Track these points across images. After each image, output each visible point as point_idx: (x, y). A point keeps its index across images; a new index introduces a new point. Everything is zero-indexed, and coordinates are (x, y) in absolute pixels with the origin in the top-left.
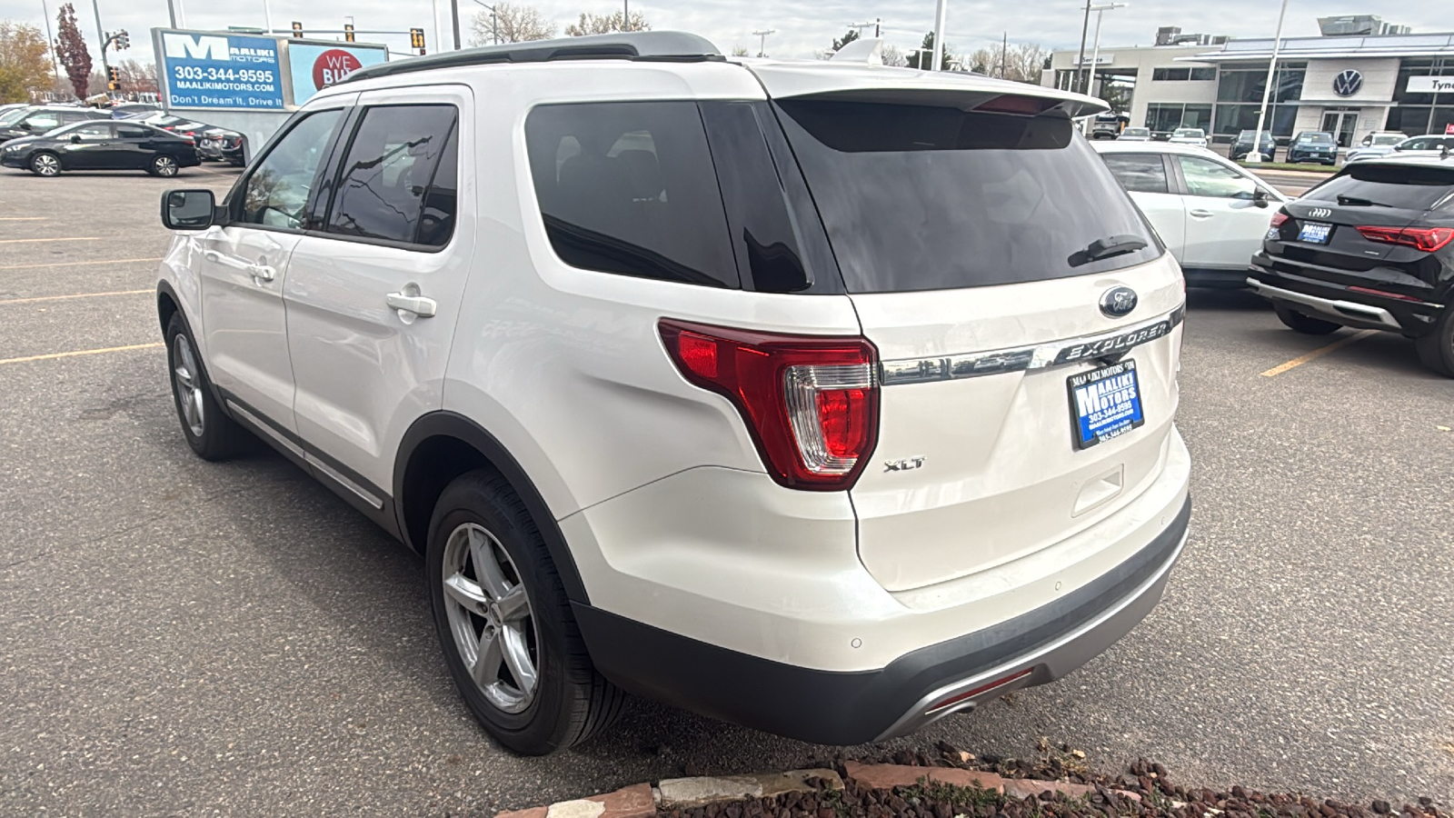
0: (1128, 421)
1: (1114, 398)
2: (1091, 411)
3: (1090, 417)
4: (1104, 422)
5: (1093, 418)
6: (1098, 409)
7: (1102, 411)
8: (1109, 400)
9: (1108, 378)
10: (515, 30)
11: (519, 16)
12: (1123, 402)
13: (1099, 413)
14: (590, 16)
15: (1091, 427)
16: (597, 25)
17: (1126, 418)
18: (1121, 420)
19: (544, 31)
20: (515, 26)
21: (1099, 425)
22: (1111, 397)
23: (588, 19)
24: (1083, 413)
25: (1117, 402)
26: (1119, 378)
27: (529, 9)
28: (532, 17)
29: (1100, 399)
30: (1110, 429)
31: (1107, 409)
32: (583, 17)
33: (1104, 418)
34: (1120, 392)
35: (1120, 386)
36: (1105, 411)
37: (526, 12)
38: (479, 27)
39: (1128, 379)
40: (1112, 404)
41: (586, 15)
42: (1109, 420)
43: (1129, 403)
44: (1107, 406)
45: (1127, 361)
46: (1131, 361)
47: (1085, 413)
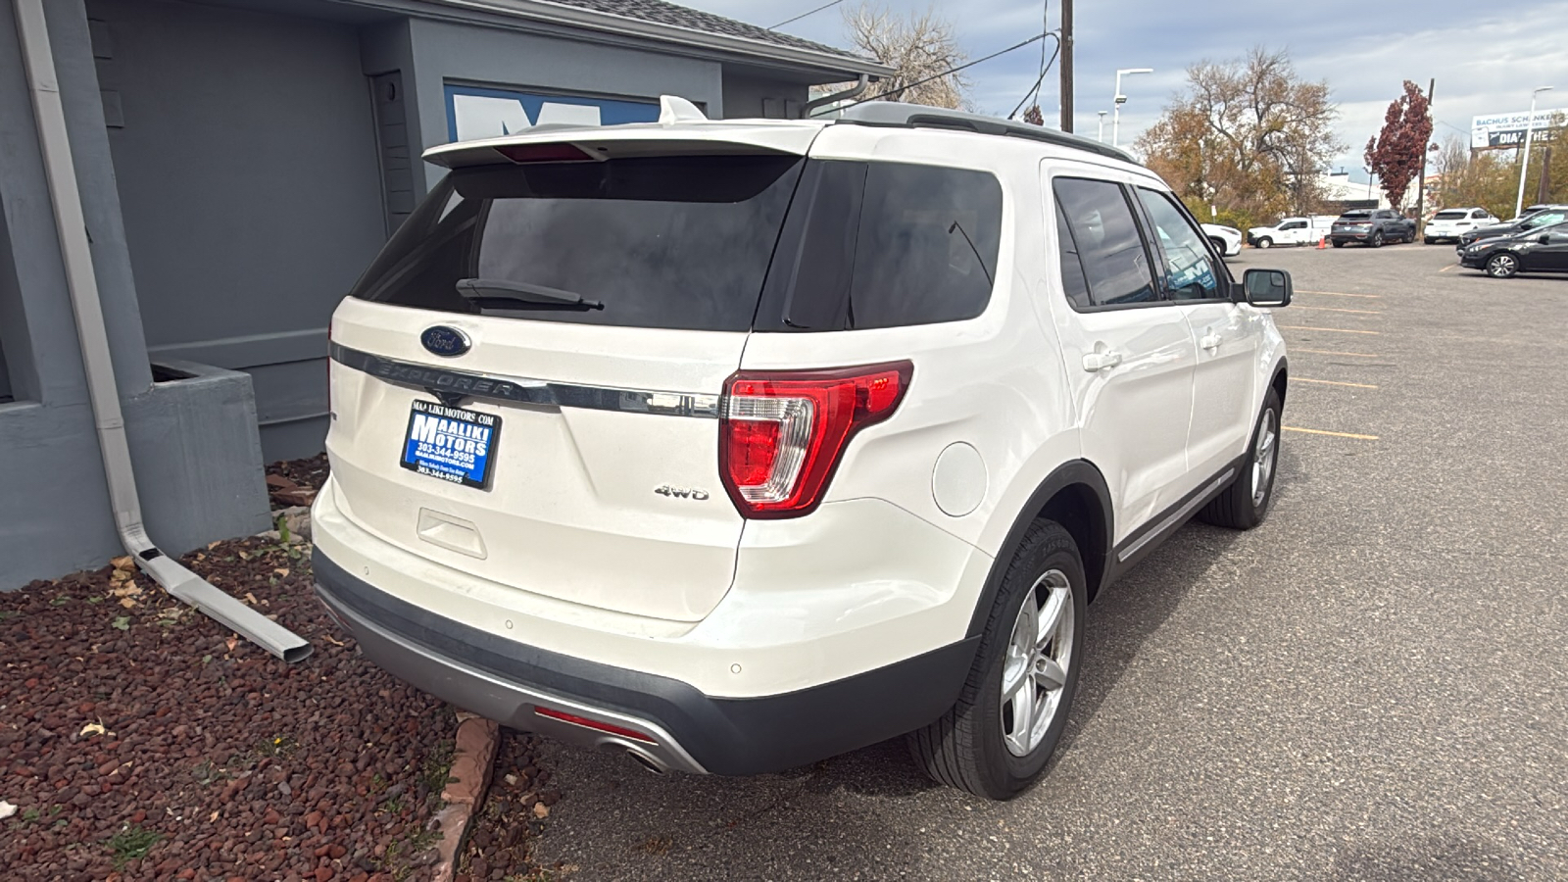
0: (462, 474)
1: (454, 442)
2: (422, 439)
3: (421, 444)
4: (432, 457)
5: (422, 447)
6: (431, 440)
7: (434, 446)
8: (446, 441)
9: (455, 419)
12: (463, 451)
13: (431, 446)
15: (418, 453)
17: (460, 469)
18: (454, 467)
21: (426, 456)
22: (451, 440)
24: (414, 436)
25: (456, 447)
26: (469, 427)
29: (437, 434)
30: (437, 467)
31: (441, 448)
33: (433, 453)
34: (466, 441)
35: (468, 434)
36: (438, 448)
39: (482, 434)
40: (449, 445)
42: (439, 459)
43: (472, 457)
44: (442, 444)
45: (484, 414)
46: (491, 416)
47: (416, 438)
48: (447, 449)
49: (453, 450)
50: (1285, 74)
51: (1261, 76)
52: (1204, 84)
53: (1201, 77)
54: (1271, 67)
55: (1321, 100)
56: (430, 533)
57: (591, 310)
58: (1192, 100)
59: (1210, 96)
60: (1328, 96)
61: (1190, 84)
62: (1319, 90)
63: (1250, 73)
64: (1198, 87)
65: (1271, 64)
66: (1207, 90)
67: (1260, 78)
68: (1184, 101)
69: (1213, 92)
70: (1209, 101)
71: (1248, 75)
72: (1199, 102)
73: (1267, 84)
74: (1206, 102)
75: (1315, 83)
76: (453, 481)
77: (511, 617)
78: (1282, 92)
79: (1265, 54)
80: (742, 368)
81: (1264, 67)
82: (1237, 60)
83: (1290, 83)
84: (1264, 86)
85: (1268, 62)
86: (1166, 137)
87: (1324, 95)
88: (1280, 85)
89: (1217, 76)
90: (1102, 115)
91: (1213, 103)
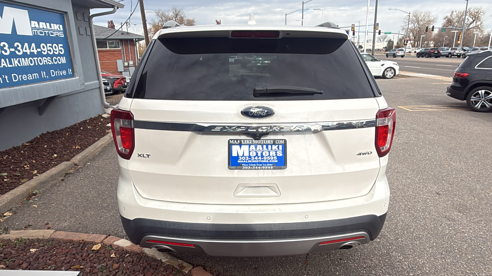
0: (272, 165)
1: (262, 153)
2: (240, 155)
3: (240, 157)
5: (242, 158)
6: (246, 155)
7: (250, 157)
8: (257, 153)
9: (260, 144)
10: (419, 20)
11: (422, 15)
12: (269, 156)
13: (247, 157)
14: (456, 11)
15: (239, 161)
16: (459, 14)
17: (270, 163)
18: (266, 163)
19: (432, 19)
20: (420, 18)
21: (245, 161)
22: (259, 152)
23: (455, 13)
24: (234, 155)
25: (264, 155)
26: (269, 146)
27: (427, 11)
28: (428, 14)
29: (250, 152)
30: (255, 165)
31: (254, 156)
32: (453, 12)
33: (250, 160)
34: (269, 152)
35: (270, 149)
37: (426, 13)
38: (405, 20)
39: (278, 148)
40: (259, 155)
41: (454, 11)
42: (255, 161)
43: (275, 157)
44: (255, 154)
45: (278, 140)
46: (282, 140)
47: (236, 155)
48: (258, 157)
49: (262, 156)
50: (183, 15)
51: (177, 15)
52: (161, 17)
53: (159, 14)
54: (179, 13)
55: (194, 24)
56: (240, 194)
57: (315, 94)
58: (158, 21)
59: (163, 21)
60: (195, 23)
61: (156, 17)
62: (193, 21)
63: (173, 14)
64: (159, 18)
65: (179, 12)
66: (162, 19)
67: (176, 17)
68: (155, 21)
69: (163, 19)
70: (163, 22)
71: (173, 15)
72: (160, 22)
73: (178, 18)
74: (162, 22)
75: (191, 18)
76: (268, 169)
77: (306, 214)
78: (183, 21)
79: (177, 9)
80: (380, 109)
81: (177, 13)
82: (169, 10)
83: (185, 18)
84: (178, 19)
85: (178, 12)
86: (152, 33)
87: (194, 23)
88: (182, 19)
89: (164, 15)
90: (135, 24)
91: (164, 23)
